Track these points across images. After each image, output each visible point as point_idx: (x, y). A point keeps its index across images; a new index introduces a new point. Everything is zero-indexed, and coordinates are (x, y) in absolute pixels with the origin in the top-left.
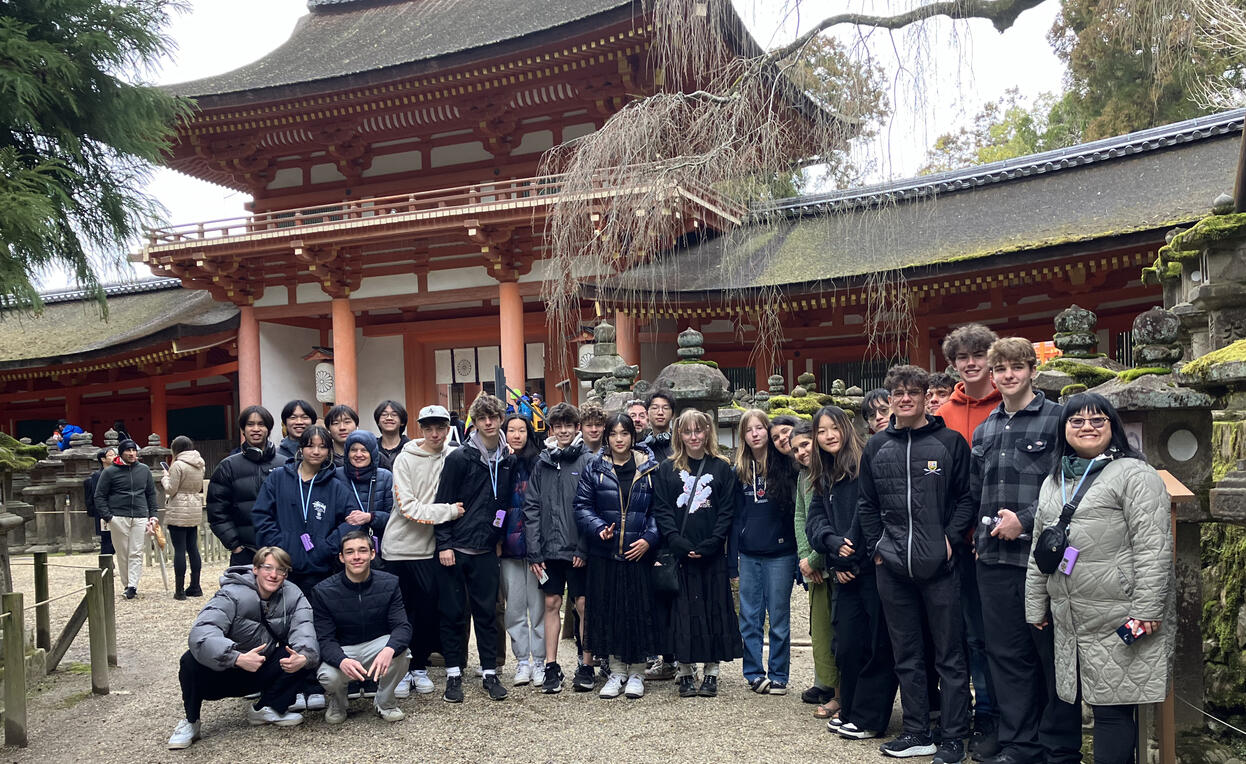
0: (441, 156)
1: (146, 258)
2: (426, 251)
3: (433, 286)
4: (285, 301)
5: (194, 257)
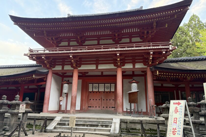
0: (101, 42)
1: (29, 55)
3: (99, 68)
5: (42, 56)
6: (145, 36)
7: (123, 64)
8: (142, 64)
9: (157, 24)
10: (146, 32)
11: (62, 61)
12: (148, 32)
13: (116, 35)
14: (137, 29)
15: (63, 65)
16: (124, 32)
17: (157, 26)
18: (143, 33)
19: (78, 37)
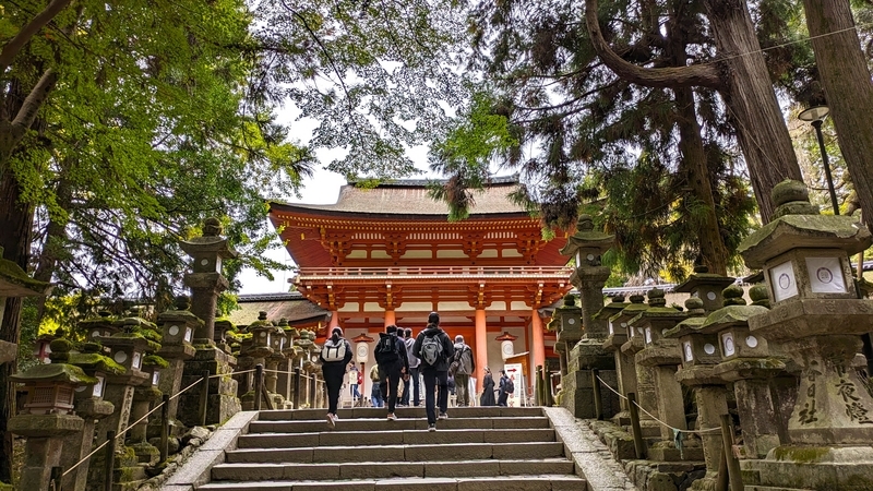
0: (442, 254)
2: (438, 293)
3: (440, 308)
4: (357, 310)
6: (528, 249)
7: (488, 301)
8: (524, 303)
10: (529, 241)
11: (357, 292)
12: (533, 242)
13: (474, 243)
14: (512, 234)
15: (362, 302)
16: (489, 237)
19: (394, 243)
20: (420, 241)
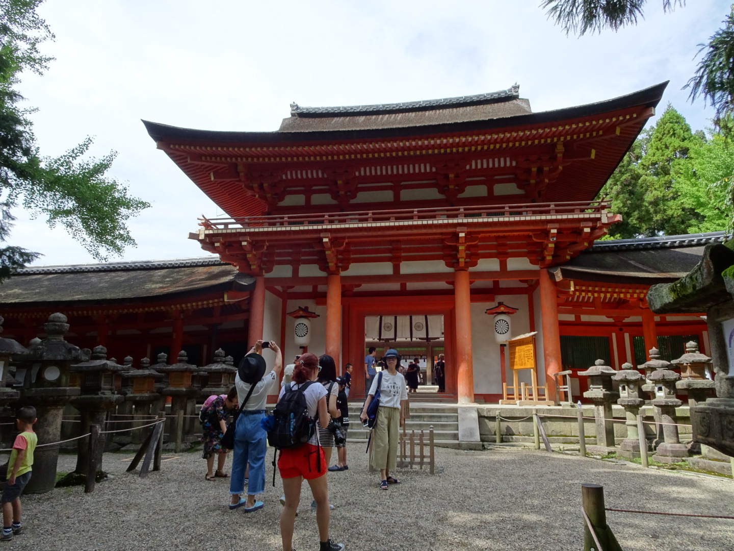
0: (406, 195)
1: (202, 237)
2: (400, 249)
3: (403, 272)
4: (290, 275)
5: (241, 239)
6: (533, 181)
7: (473, 258)
8: (526, 260)
9: (565, 150)
10: (534, 169)
11: (290, 250)
12: (540, 170)
13: (452, 176)
14: (508, 159)
15: (296, 263)
16: (474, 167)
17: (566, 154)
18: (528, 171)
19: (340, 182)
20: (376, 179)
